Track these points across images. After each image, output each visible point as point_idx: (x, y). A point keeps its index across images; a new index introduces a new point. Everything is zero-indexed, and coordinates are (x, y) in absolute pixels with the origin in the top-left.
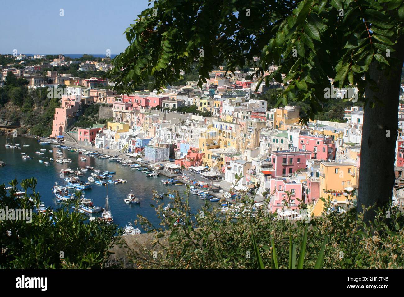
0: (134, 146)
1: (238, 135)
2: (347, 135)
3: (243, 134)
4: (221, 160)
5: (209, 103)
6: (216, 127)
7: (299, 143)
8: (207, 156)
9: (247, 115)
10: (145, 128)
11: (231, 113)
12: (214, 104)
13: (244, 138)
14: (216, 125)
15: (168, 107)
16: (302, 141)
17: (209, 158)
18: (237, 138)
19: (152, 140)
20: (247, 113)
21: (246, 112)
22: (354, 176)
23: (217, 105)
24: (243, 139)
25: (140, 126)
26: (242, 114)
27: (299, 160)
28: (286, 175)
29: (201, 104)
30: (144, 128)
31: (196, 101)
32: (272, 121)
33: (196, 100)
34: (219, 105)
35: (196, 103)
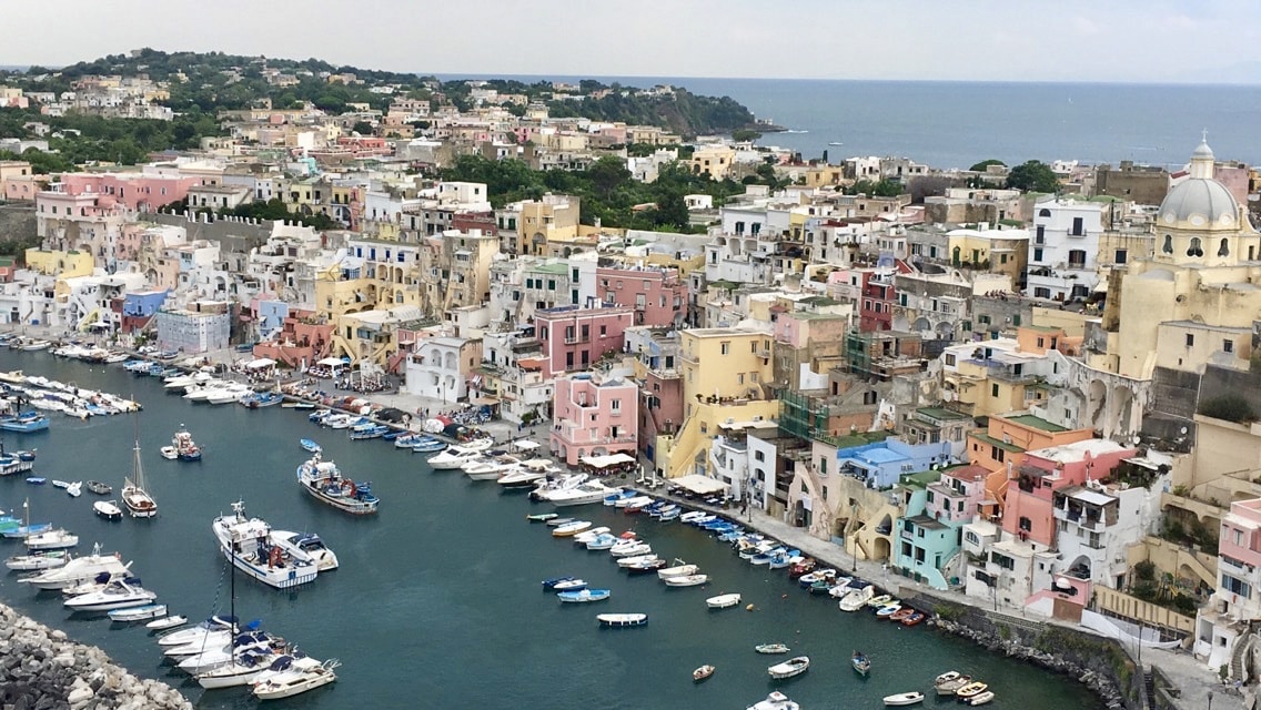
0: (119, 315)
1: (424, 273)
2: (714, 262)
3: (441, 271)
4: (385, 340)
5: (318, 193)
6: (359, 255)
7: (599, 287)
8: (343, 331)
9: (441, 222)
10: (146, 262)
11: (393, 218)
12: (331, 195)
13: (444, 281)
14: (359, 251)
15: (207, 204)
16: (606, 283)
17: (350, 337)
18: (422, 281)
19: (169, 294)
20: (441, 217)
21: (438, 214)
22: (766, 361)
23: (342, 199)
24: (439, 283)
25: (129, 260)
26: (427, 220)
27: (603, 330)
28: (575, 367)
29: (295, 196)
30: (141, 265)
31: (279, 189)
32: (514, 235)
33: (280, 185)
34: (346, 196)
35: (280, 194)
